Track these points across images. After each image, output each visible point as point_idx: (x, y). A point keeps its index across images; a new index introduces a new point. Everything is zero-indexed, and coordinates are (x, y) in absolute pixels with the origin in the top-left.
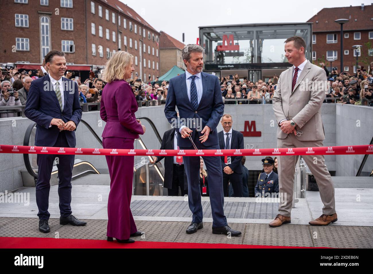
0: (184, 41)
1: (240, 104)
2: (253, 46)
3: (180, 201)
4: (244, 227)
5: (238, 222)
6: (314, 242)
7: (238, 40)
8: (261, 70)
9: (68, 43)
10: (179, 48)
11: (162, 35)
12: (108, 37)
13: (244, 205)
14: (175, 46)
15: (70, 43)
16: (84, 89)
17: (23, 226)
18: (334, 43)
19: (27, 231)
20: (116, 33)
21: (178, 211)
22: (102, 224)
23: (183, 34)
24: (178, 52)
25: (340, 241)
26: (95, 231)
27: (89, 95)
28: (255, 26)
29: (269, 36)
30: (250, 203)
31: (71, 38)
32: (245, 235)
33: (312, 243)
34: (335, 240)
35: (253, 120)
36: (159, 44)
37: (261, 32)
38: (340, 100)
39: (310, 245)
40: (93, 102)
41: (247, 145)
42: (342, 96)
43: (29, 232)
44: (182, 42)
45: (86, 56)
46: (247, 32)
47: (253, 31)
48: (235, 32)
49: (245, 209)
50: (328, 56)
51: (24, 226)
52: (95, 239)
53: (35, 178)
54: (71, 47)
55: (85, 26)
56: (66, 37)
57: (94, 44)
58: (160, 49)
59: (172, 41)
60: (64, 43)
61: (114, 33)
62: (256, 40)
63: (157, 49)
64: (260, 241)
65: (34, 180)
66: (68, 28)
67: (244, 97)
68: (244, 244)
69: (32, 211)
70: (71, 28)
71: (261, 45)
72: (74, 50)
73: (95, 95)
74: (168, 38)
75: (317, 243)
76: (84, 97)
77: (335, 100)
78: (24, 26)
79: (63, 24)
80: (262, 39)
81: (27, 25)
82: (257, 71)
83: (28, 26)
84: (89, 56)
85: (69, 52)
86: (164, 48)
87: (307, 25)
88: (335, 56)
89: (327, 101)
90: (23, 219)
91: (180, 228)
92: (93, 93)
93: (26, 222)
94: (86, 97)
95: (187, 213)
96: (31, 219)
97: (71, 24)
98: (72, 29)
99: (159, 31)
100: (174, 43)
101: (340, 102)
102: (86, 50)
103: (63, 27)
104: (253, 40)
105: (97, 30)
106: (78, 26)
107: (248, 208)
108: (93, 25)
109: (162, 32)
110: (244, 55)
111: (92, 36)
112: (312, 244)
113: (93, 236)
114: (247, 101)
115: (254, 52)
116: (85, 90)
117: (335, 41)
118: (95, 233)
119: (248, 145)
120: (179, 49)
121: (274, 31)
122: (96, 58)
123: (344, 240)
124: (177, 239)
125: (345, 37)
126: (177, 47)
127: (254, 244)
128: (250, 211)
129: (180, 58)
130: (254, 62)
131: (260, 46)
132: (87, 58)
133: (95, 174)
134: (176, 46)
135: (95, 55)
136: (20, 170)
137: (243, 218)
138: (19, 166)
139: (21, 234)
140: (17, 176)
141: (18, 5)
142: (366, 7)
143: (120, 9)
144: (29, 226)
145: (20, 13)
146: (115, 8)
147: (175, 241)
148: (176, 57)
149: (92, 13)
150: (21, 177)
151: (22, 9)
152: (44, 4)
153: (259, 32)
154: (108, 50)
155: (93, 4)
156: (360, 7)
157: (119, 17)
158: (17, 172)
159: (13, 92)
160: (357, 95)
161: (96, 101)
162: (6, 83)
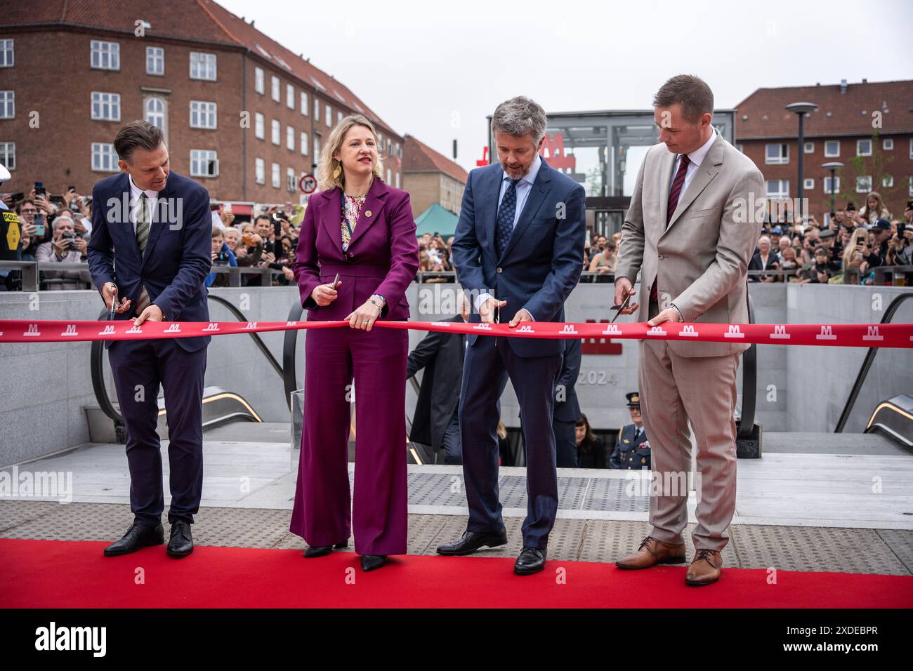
0: (455, 156)
2: (606, 161)
4: (583, 527)
5: (569, 518)
6: (742, 559)
7: (573, 147)
8: (622, 212)
9: (203, 156)
10: (445, 171)
11: (408, 143)
12: (290, 144)
13: (582, 483)
14: (436, 168)
15: (210, 155)
16: (231, 238)
17: (82, 519)
18: (781, 162)
19: (90, 529)
20: (308, 136)
21: (435, 493)
22: (262, 518)
23: (455, 142)
24: (442, 180)
25: (801, 556)
26: (243, 532)
27: (242, 252)
28: (610, 115)
29: (641, 138)
30: (596, 479)
31: (211, 144)
32: (585, 543)
33: (736, 560)
34: (789, 556)
35: (604, 318)
36: (402, 163)
37: (623, 128)
38: (794, 276)
39: (733, 564)
40: (252, 266)
41: (590, 374)
42: (800, 267)
43: (95, 532)
44: (452, 159)
45: (242, 184)
46: (591, 129)
47: (606, 127)
48: (566, 129)
49: (586, 492)
51: (85, 520)
52: (242, 546)
53: (117, 423)
54: (211, 165)
55: (242, 120)
56: (200, 143)
57: (260, 158)
58: (405, 173)
59: (430, 156)
60: (196, 155)
61: (304, 137)
62: (613, 149)
63: (398, 172)
64: (617, 554)
65: (115, 427)
66: (205, 124)
68: (581, 560)
69: (106, 490)
70: (211, 123)
71: (622, 158)
72: (217, 172)
73: (255, 250)
74: (422, 148)
75: (747, 561)
76: (232, 253)
77: (786, 276)
78: (110, 118)
79: (195, 115)
80: (626, 146)
81: (117, 117)
82: (614, 214)
83: (119, 119)
84: (249, 185)
85: (207, 174)
86: (413, 171)
87: (724, 115)
88: (784, 190)
90: (84, 505)
91: (436, 527)
92: (251, 245)
93: (89, 511)
94: (235, 254)
96: (100, 506)
97: (211, 116)
98: (214, 126)
99: (401, 134)
100: (434, 161)
101: (795, 279)
102: (242, 173)
103: (195, 121)
104: (606, 148)
105: (268, 129)
106: (228, 119)
107: (591, 489)
108: (259, 118)
109: (408, 137)
110: (586, 180)
111: (257, 142)
112: (736, 562)
113: (239, 541)
114: (592, 277)
115: (607, 173)
116: (233, 240)
117: (785, 159)
118: (243, 534)
120: (444, 174)
121: (650, 127)
122: (264, 190)
123: (810, 556)
124: (428, 550)
125: (806, 151)
126: (441, 169)
127: (603, 561)
128: (595, 496)
129: (446, 193)
130: (606, 195)
131: (621, 161)
132: (244, 188)
133: (251, 421)
134: (439, 167)
135: (262, 182)
136: (83, 404)
137: (579, 508)
138: (81, 397)
139: (75, 534)
140: (77, 418)
141: (98, 72)
142: (850, 87)
143: (318, 85)
144: (96, 520)
145: (103, 90)
146: (307, 81)
147: (425, 553)
148: (438, 190)
149: (259, 93)
150: (84, 422)
151: (107, 81)
152: (155, 72)
153: (619, 129)
154: (290, 172)
155: (259, 73)
156: (838, 88)
157: (317, 102)
158: (77, 408)
159: (73, 240)
160: (835, 262)
161: (259, 264)
162: (62, 222)
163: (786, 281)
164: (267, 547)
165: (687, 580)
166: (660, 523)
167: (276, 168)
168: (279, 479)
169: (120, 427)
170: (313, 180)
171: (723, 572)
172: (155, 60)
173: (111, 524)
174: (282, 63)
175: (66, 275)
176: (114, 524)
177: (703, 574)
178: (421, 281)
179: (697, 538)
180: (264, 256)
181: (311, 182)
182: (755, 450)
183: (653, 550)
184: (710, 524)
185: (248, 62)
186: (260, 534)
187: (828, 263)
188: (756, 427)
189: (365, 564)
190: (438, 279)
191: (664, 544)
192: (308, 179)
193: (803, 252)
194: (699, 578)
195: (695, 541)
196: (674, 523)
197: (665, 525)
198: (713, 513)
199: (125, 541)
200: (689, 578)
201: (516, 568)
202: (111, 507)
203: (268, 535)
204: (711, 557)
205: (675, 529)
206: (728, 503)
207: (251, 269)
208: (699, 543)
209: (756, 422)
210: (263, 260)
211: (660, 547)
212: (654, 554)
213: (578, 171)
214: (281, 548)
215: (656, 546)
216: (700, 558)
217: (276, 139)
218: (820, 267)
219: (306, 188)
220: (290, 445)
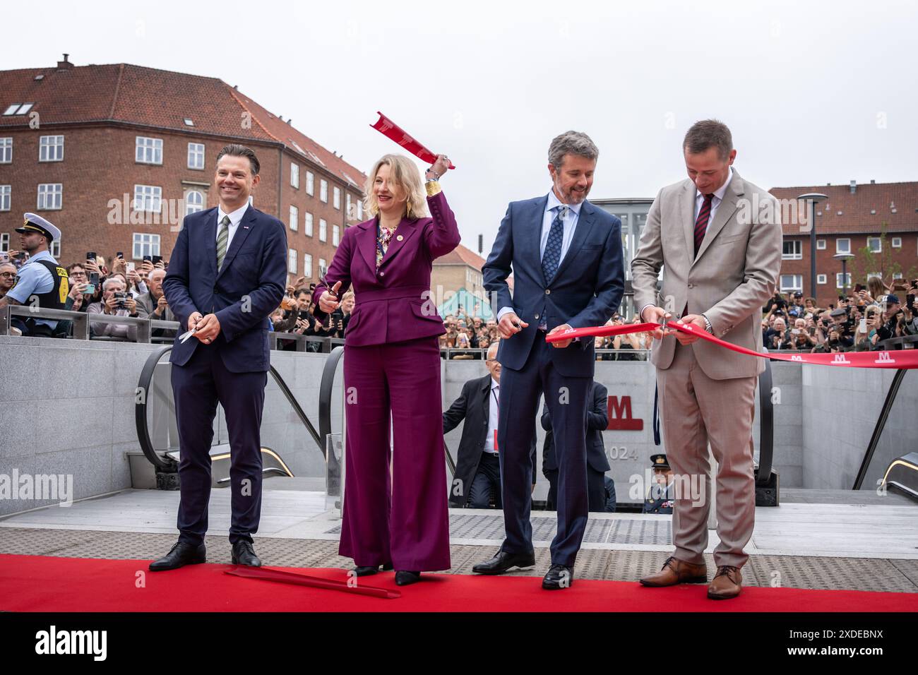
1: (599, 359)
3: (468, 516)
4: (607, 556)
5: (593, 548)
6: (761, 580)
10: (469, 265)
12: (323, 237)
13: (607, 523)
14: (463, 261)
18: (794, 258)
19: (134, 551)
21: (464, 530)
22: (298, 545)
23: (481, 237)
24: (468, 273)
25: (817, 579)
28: (630, 203)
30: (620, 521)
34: (806, 578)
35: (626, 394)
39: (753, 584)
40: (287, 331)
41: (612, 449)
42: (815, 345)
43: (139, 553)
44: (478, 254)
47: (627, 215)
49: (610, 530)
50: (783, 286)
51: (129, 544)
53: (158, 469)
55: (277, 212)
62: (633, 236)
65: (156, 472)
67: (606, 346)
68: (606, 579)
69: (148, 523)
73: (291, 314)
88: (798, 285)
90: (129, 534)
92: (287, 308)
93: (133, 538)
94: (272, 321)
95: (483, 533)
96: (144, 535)
104: (627, 236)
105: (301, 221)
107: (614, 528)
108: (293, 210)
112: (756, 582)
113: (277, 562)
114: (614, 355)
117: (798, 255)
118: (281, 557)
119: (616, 448)
123: (826, 578)
124: (459, 570)
125: (818, 248)
126: (467, 263)
127: (628, 581)
128: (619, 533)
129: (472, 285)
133: (283, 476)
134: (465, 261)
135: (295, 273)
136: (126, 451)
137: (604, 542)
138: (125, 443)
139: (120, 555)
140: (120, 463)
141: (142, 166)
142: (859, 188)
143: (350, 181)
144: (140, 545)
145: (146, 183)
146: (341, 178)
147: (455, 573)
149: (293, 187)
150: (127, 468)
151: (150, 174)
152: (196, 166)
153: (639, 216)
154: (322, 263)
155: (294, 168)
156: (848, 188)
157: (348, 196)
158: (120, 454)
159: (124, 299)
160: (846, 337)
161: (294, 331)
162: (113, 284)
164: (305, 567)
165: (709, 593)
166: (682, 543)
167: (308, 258)
168: (314, 517)
169: (160, 473)
171: (743, 589)
172: (196, 154)
173: (155, 548)
174: (316, 159)
175: (113, 333)
176: (157, 548)
177: (724, 588)
178: (448, 358)
179: (718, 555)
180: (298, 322)
182: (773, 498)
183: (676, 569)
184: (732, 541)
185: (284, 158)
186: (298, 557)
187: (840, 338)
188: (774, 476)
189: (400, 579)
190: (464, 356)
191: (686, 564)
193: (817, 332)
194: (721, 592)
195: (717, 559)
196: (696, 542)
197: (687, 544)
198: (735, 529)
199: (169, 558)
200: (710, 591)
201: (544, 583)
202: (154, 535)
203: (305, 558)
204: (732, 573)
205: (696, 549)
206: (748, 520)
207: (287, 335)
208: (720, 560)
209: (773, 470)
210: (296, 327)
211: (682, 566)
212: (677, 573)
214: (318, 567)
215: (679, 565)
216: (722, 574)
217: (309, 230)
218: (833, 344)
220: (324, 493)
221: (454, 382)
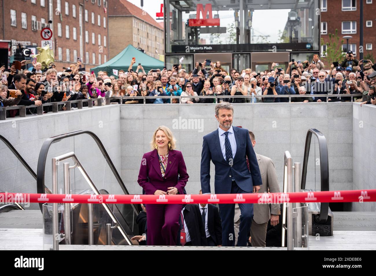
0: (142, 5)
2: (239, 20)
7: (218, 10)
8: (250, 54)
10: (135, 15)
14: (130, 13)
18: (351, 10)
24: (134, 21)
29: (262, 5)
35: (239, 125)
36: (107, 10)
40: (13, 106)
44: (140, 7)
48: (213, 0)
50: (344, 29)
57: (13, 9)
58: (109, 17)
59: (126, 5)
62: (243, 11)
63: (105, 17)
77: (352, 97)
80: (252, 10)
82: (245, 55)
84: (6, 28)
86: (114, 16)
88: (354, 28)
89: (340, 99)
101: (358, 100)
104: (239, 11)
110: (227, 31)
114: (231, 99)
115: (240, 28)
117: (354, 8)
120: (135, 17)
122: (16, 30)
126: (133, 14)
129: (137, 29)
130: (239, 43)
132: (3, 30)
135: (15, 25)
148: (132, 28)
154: (34, 18)
163: (352, 101)
167: (24, 15)
170: (49, 31)
178: (121, 103)
181: (48, 32)
188: (330, 218)
190: (132, 101)
192: (46, 30)
193: (363, 83)
213: (221, 26)
219: (45, 36)
220: (42, 231)
221: (126, 119)
